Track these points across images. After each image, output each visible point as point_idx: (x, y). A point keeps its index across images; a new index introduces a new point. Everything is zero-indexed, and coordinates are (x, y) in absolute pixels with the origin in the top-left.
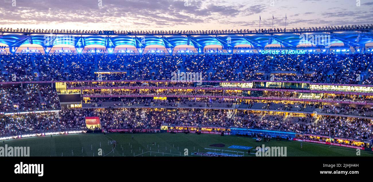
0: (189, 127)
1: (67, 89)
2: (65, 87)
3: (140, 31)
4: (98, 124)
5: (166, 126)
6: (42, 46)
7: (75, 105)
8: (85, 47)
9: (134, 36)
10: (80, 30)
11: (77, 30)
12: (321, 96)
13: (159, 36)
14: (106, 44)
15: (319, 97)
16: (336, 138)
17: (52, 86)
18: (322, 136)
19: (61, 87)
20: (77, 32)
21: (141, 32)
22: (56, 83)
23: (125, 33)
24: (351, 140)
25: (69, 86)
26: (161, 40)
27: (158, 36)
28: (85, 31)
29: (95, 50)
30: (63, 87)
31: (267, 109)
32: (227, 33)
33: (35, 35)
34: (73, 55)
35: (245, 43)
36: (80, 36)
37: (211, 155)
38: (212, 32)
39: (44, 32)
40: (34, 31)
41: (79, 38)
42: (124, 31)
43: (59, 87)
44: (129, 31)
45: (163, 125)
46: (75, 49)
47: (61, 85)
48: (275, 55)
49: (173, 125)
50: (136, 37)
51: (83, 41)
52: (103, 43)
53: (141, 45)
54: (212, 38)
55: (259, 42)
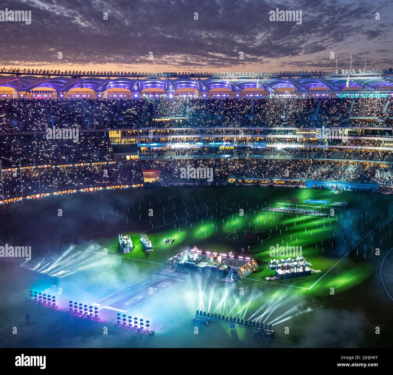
0: (260, 179)
1: (122, 138)
2: (120, 136)
3: (203, 73)
4: (157, 178)
5: (234, 178)
6: (94, 91)
7: (132, 156)
8: (142, 91)
9: (197, 79)
10: (136, 72)
11: (133, 72)
14: (165, 88)
17: (105, 136)
19: (115, 136)
20: (133, 75)
21: (205, 73)
22: (110, 132)
23: (186, 75)
25: (124, 135)
28: (142, 73)
29: (154, 95)
30: (117, 136)
31: (346, 159)
32: (301, 74)
33: (86, 77)
34: (128, 100)
35: (320, 85)
36: (136, 78)
37: (284, 210)
38: (284, 73)
39: (95, 74)
40: (84, 73)
41: (134, 81)
42: (186, 73)
43: (113, 136)
44: (191, 73)
45: (230, 178)
46: (130, 94)
47: (115, 134)
48: (354, 99)
49: (241, 178)
50: (199, 79)
51: (140, 84)
52: (163, 86)
53: (205, 88)
54: (284, 80)
55: (336, 85)
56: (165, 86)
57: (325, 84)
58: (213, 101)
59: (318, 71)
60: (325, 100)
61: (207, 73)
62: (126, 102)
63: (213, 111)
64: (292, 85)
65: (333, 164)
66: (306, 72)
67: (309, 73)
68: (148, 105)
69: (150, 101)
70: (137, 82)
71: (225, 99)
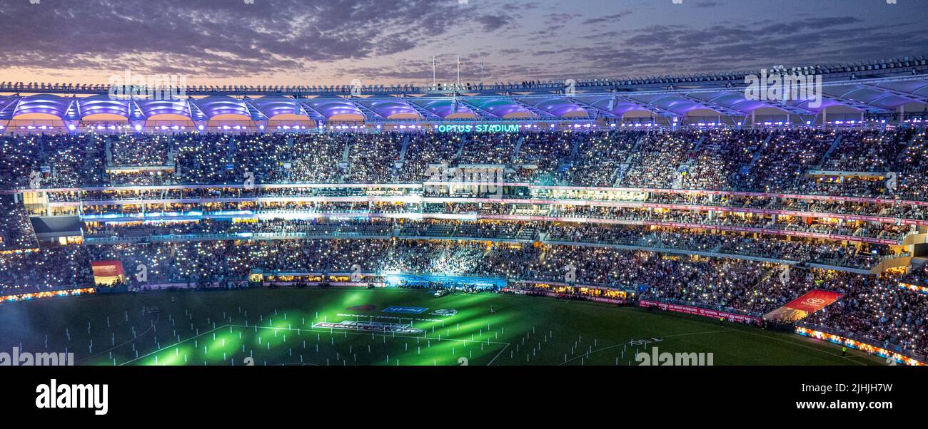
0: (306, 275)
2: (46, 202)
3: (198, 87)
4: (120, 276)
5: (259, 273)
7: (69, 238)
8: (83, 118)
10: (71, 84)
11: (64, 84)
12: (549, 209)
13: (238, 97)
14: (127, 113)
15: (546, 211)
16: (577, 286)
17: (16, 201)
18: (552, 283)
19: (36, 202)
20: (64, 88)
21: (201, 88)
22: (25, 194)
24: (602, 288)
25: (53, 200)
26: (243, 104)
27: (235, 97)
28: (81, 85)
29: (106, 126)
30: (40, 202)
31: (453, 236)
32: (373, 90)
34: (57, 136)
35: (406, 110)
36: (71, 95)
37: (350, 325)
38: (343, 89)
41: (67, 100)
43: (31, 202)
45: (253, 273)
46: (61, 123)
47: (36, 198)
48: (465, 133)
49: (273, 273)
50: (190, 97)
51: (78, 105)
52: (122, 109)
53: (202, 113)
54: (343, 100)
55: (434, 109)
56: (127, 110)
57: (414, 108)
58: (218, 137)
59: (403, 86)
60: (415, 135)
61: (204, 87)
62: (54, 138)
63: (218, 155)
64: (358, 110)
65: (431, 245)
66: (382, 87)
67: (386, 88)
68: (97, 145)
69: (100, 136)
70: (73, 102)
71: (238, 134)
